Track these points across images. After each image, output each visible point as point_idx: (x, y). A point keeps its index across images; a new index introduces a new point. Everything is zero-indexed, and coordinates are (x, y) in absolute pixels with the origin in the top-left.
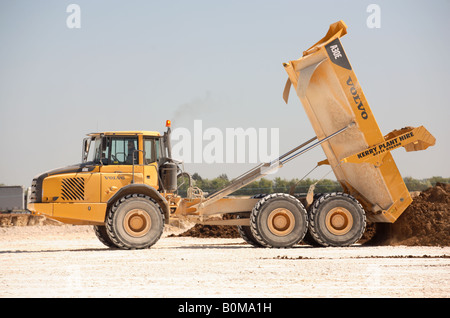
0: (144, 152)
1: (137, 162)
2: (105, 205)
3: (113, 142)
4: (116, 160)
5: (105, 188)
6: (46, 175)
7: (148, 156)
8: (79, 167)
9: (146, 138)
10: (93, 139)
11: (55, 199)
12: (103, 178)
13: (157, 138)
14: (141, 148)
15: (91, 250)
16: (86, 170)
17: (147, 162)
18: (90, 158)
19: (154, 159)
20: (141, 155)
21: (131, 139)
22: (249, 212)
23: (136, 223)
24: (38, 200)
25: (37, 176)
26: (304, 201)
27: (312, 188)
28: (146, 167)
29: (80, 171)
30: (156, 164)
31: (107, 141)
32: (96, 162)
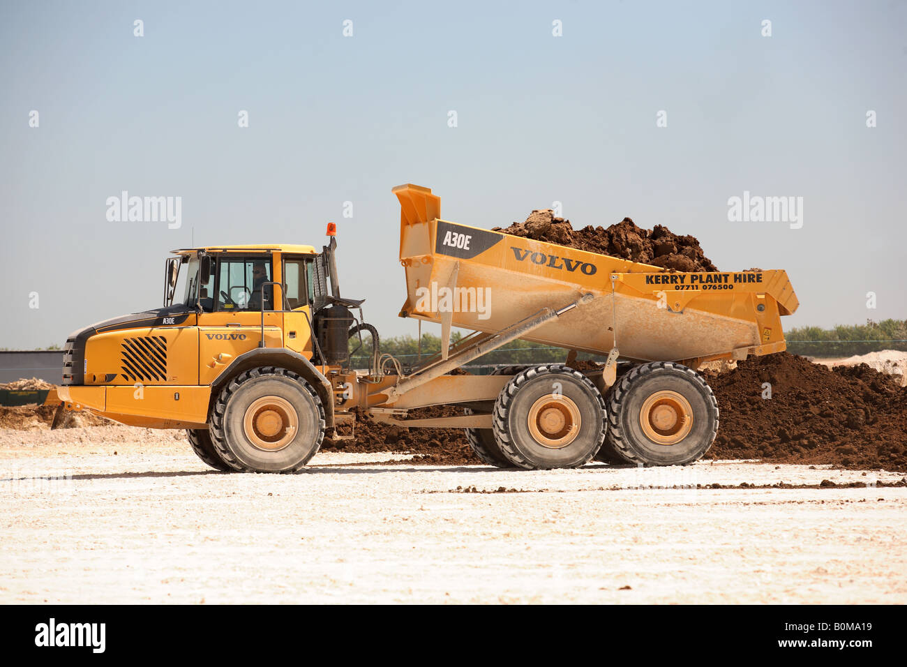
0: (284, 286)
1: (270, 306)
2: (208, 391)
3: (224, 266)
4: (229, 301)
5: (208, 358)
6: (92, 332)
7: (293, 292)
8: (155, 316)
9: (288, 257)
10: (185, 259)
11: (110, 378)
12: (204, 338)
13: (309, 258)
14: (277, 278)
15: (89, 477)
16: (171, 321)
17: (291, 305)
18: (180, 298)
19: (303, 299)
20: (278, 291)
21: (260, 259)
22: (491, 402)
23: (270, 423)
24: (78, 381)
25: (75, 334)
26: (598, 381)
27: (614, 355)
28: (288, 315)
29: (157, 323)
30: (307, 309)
31: (210, 263)
32: (190, 306)
